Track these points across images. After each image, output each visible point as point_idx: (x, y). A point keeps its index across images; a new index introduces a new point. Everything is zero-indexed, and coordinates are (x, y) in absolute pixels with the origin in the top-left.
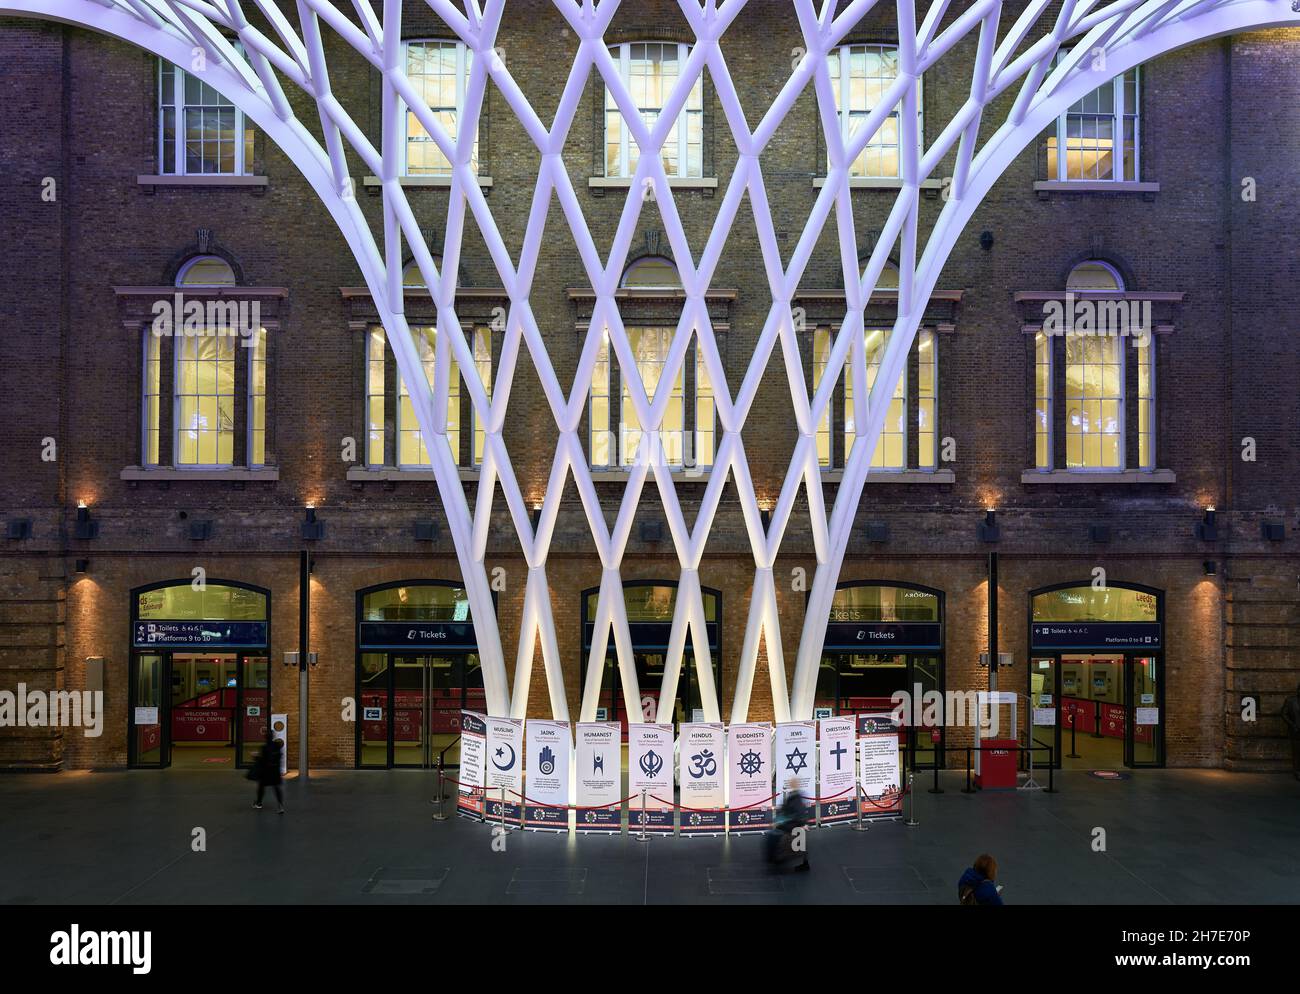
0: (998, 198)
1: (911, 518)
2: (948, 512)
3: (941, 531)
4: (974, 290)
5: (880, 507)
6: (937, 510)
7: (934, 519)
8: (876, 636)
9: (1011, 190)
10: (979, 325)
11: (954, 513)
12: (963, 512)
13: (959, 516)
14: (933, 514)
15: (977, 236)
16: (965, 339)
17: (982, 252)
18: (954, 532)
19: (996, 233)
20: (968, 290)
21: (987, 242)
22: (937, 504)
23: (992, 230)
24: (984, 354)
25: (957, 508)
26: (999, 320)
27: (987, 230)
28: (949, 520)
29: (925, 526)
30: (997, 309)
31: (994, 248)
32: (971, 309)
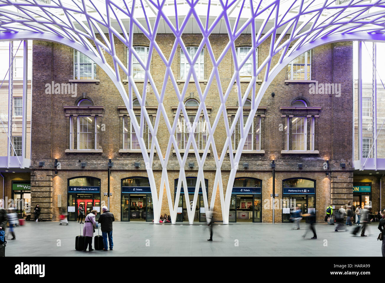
0: (276, 84)
1: (254, 162)
2: (263, 161)
3: (261, 165)
4: (270, 107)
5: (247, 159)
6: (261, 160)
7: (259, 162)
8: (245, 191)
9: (279, 82)
10: (271, 115)
12: (267, 161)
13: (266, 161)
14: (259, 161)
15: (271, 94)
16: (267, 119)
17: (272, 97)
18: (264, 165)
19: (275, 93)
20: (268, 107)
21: (273, 95)
22: (260, 159)
23: (274, 92)
24: (272, 122)
25: (265, 160)
26: (276, 114)
27: (273, 92)
28: (263, 163)
29: (257, 164)
30: (275, 111)
31: (275, 96)
32: (269, 111)
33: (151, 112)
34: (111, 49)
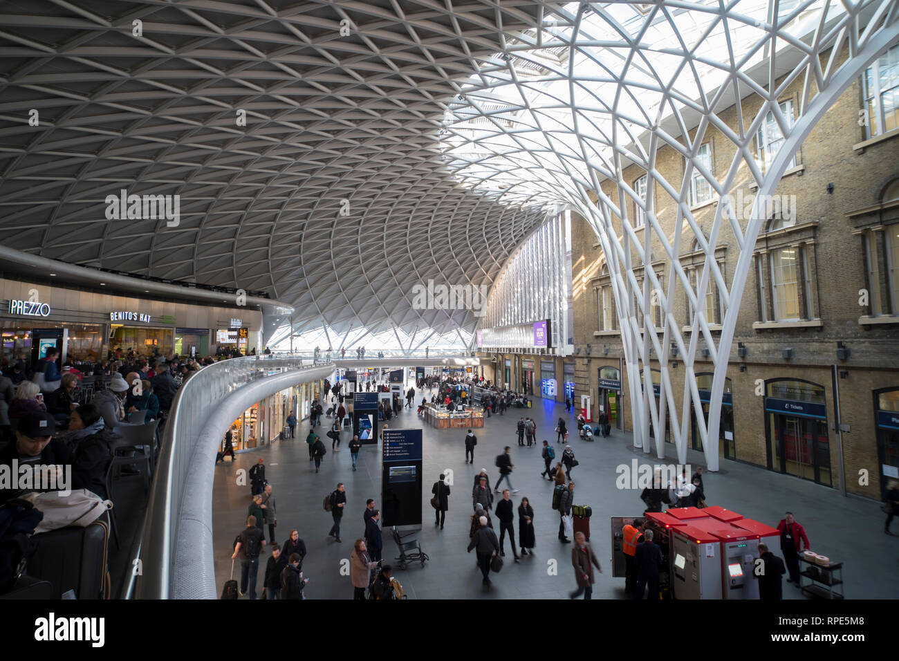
0: (835, 162)
1: (804, 346)
2: (822, 342)
3: (819, 353)
4: (825, 218)
5: (790, 340)
6: (817, 341)
7: (815, 346)
9: (843, 155)
10: (830, 236)
11: (826, 342)
12: (830, 342)
13: (828, 344)
14: (815, 343)
15: (825, 187)
16: (823, 245)
17: (829, 195)
18: (826, 353)
19: (834, 181)
20: (822, 218)
21: (831, 189)
22: (816, 338)
23: (832, 181)
24: (834, 252)
25: (826, 340)
26: (840, 231)
27: (830, 182)
28: (823, 347)
29: (811, 350)
30: (839, 225)
31: (834, 191)
32: (825, 228)
33: (658, 269)
34: (592, 184)
